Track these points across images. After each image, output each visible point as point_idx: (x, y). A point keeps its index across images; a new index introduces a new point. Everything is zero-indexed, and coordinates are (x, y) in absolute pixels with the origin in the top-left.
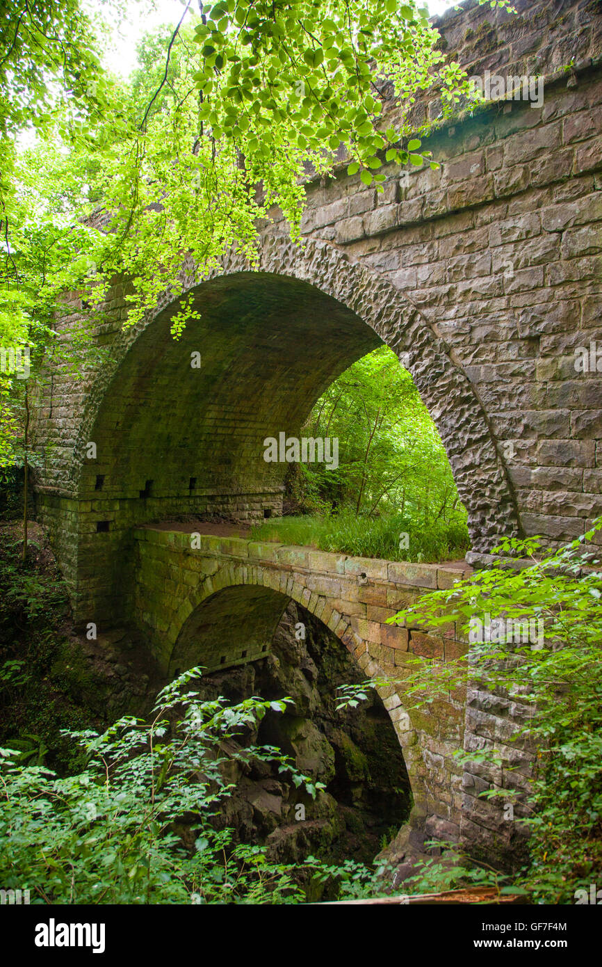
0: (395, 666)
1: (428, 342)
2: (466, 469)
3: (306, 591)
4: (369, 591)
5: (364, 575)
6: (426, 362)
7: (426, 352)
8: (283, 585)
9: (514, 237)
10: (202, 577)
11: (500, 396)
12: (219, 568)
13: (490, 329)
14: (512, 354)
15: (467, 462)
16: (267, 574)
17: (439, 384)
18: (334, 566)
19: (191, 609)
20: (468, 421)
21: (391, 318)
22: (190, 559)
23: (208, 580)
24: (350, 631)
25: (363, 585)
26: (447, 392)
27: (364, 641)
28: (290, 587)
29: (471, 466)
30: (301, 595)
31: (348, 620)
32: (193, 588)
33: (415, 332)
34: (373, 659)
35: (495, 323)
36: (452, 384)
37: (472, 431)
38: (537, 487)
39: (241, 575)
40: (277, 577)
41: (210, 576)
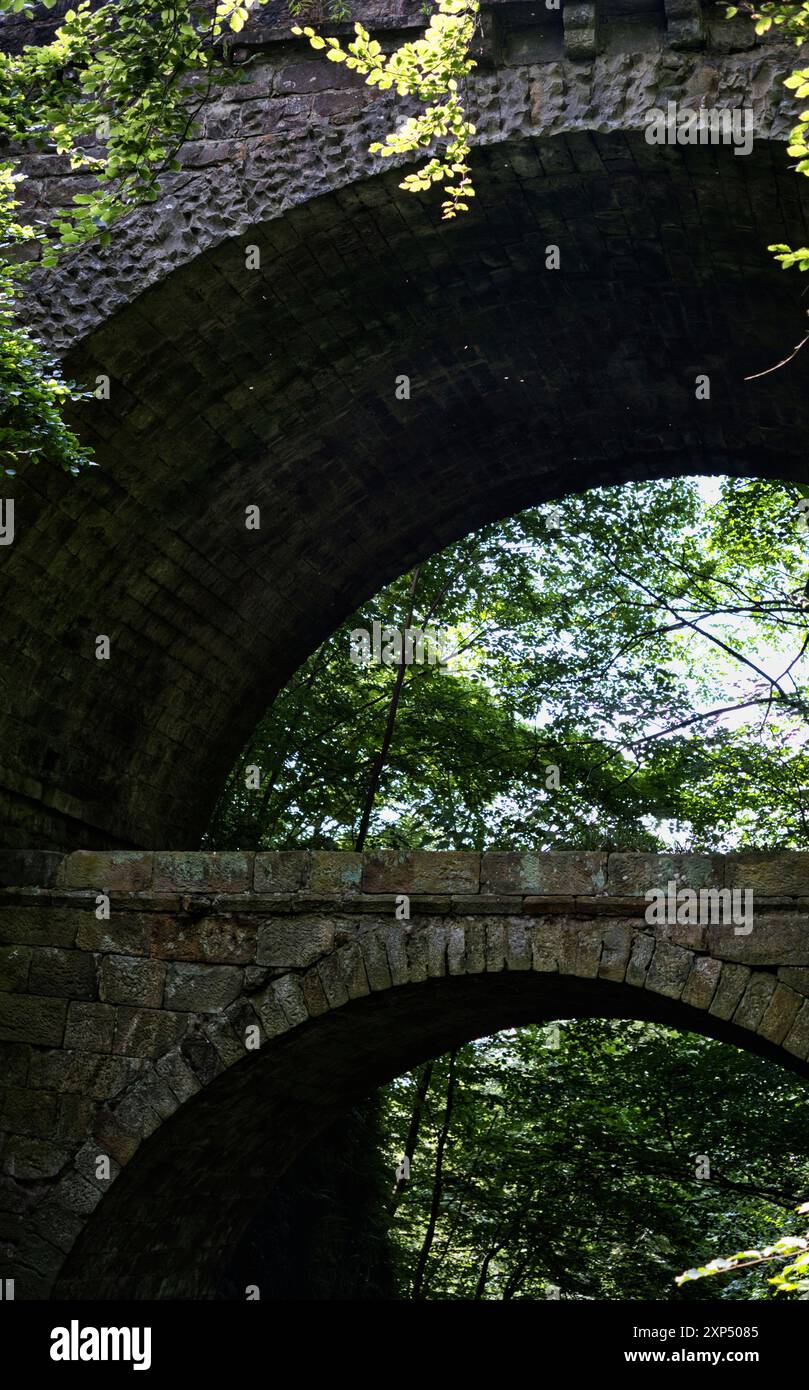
3: (703, 965)
8: (613, 960)
10: (253, 975)
12: (340, 941)
16: (546, 936)
19: (188, 1087)
22: (207, 925)
23: (284, 988)
28: (639, 960)
30: (685, 976)
32: (207, 1018)
39: (435, 950)
40: (591, 936)
41: (295, 970)
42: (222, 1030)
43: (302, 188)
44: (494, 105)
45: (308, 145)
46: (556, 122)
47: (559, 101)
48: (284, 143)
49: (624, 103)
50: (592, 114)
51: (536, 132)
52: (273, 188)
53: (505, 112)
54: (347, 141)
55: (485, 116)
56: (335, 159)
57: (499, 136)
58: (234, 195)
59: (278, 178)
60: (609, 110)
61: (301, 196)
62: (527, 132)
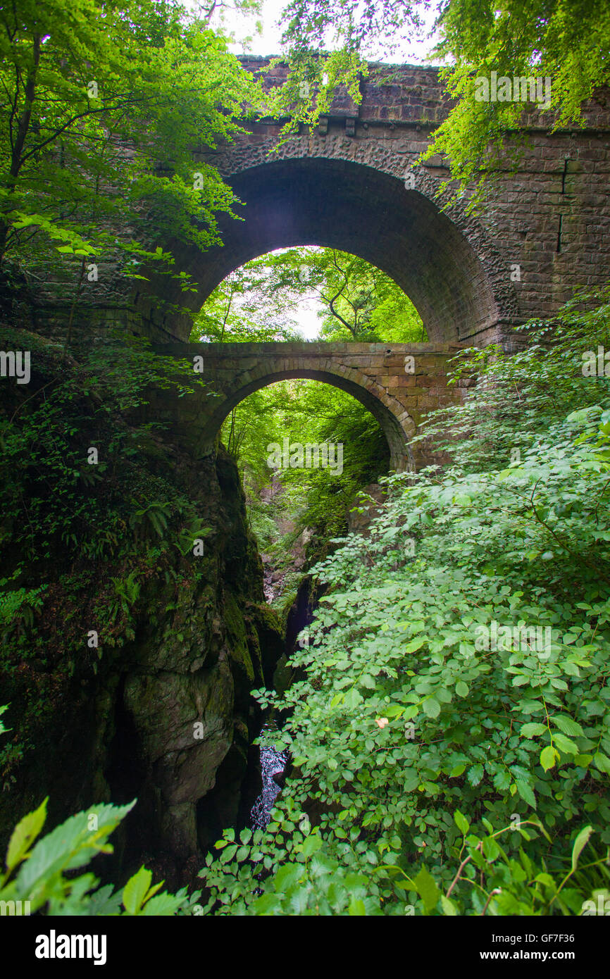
0: (407, 396)
1: (479, 226)
2: (497, 282)
3: (342, 367)
4: (392, 359)
5: (389, 351)
6: (477, 235)
7: (477, 230)
9: (518, 190)
10: (239, 372)
11: (510, 254)
12: (259, 363)
13: (506, 226)
14: (515, 237)
15: (497, 279)
16: (307, 362)
17: (483, 245)
18: (367, 349)
20: (497, 262)
21: (459, 211)
23: (246, 374)
24: (375, 384)
25: (388, 357)
26: (487, 249)
27: (385, 388)
28: (328, 366)
29: (500, 281)
30: (338, 370)
31: (374, 378)
32: (227, 382)
33: (472, 221)
34: (390, 396)
35: (508, 223)
36: (491, 246)
37: (500, 267)
38: (524, 290)
39: (282, 364)
40: (317, 361)
41: (248, 370)
42: (232, 385)
43: (247, 165)
44: (299, 146)
45: (248, 151)
46: (316, 154)
47: (316, 147)
48: (241, 150)
49: (333, 151)
50: (325, 153)
51: (311, 156)
52: (239, 164)
53: (302, 149)
54: (259, 152)
55: (297, 149)
56: (256, 157)
57: (301, 156)
58: (228, 165)
59: (240, 161)
60: (330, 152)
61: (246, 168)
62: (308, 156)
